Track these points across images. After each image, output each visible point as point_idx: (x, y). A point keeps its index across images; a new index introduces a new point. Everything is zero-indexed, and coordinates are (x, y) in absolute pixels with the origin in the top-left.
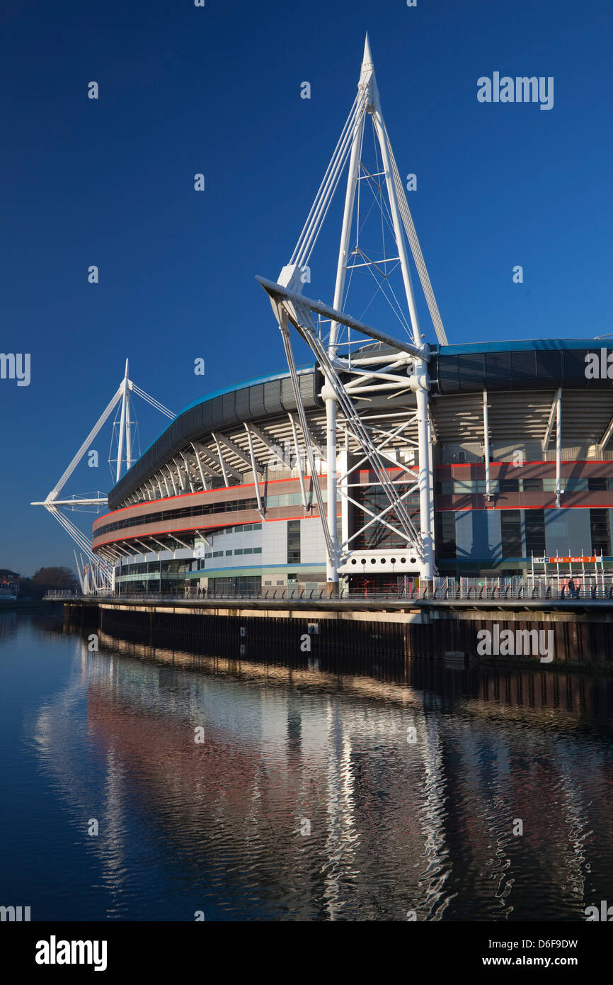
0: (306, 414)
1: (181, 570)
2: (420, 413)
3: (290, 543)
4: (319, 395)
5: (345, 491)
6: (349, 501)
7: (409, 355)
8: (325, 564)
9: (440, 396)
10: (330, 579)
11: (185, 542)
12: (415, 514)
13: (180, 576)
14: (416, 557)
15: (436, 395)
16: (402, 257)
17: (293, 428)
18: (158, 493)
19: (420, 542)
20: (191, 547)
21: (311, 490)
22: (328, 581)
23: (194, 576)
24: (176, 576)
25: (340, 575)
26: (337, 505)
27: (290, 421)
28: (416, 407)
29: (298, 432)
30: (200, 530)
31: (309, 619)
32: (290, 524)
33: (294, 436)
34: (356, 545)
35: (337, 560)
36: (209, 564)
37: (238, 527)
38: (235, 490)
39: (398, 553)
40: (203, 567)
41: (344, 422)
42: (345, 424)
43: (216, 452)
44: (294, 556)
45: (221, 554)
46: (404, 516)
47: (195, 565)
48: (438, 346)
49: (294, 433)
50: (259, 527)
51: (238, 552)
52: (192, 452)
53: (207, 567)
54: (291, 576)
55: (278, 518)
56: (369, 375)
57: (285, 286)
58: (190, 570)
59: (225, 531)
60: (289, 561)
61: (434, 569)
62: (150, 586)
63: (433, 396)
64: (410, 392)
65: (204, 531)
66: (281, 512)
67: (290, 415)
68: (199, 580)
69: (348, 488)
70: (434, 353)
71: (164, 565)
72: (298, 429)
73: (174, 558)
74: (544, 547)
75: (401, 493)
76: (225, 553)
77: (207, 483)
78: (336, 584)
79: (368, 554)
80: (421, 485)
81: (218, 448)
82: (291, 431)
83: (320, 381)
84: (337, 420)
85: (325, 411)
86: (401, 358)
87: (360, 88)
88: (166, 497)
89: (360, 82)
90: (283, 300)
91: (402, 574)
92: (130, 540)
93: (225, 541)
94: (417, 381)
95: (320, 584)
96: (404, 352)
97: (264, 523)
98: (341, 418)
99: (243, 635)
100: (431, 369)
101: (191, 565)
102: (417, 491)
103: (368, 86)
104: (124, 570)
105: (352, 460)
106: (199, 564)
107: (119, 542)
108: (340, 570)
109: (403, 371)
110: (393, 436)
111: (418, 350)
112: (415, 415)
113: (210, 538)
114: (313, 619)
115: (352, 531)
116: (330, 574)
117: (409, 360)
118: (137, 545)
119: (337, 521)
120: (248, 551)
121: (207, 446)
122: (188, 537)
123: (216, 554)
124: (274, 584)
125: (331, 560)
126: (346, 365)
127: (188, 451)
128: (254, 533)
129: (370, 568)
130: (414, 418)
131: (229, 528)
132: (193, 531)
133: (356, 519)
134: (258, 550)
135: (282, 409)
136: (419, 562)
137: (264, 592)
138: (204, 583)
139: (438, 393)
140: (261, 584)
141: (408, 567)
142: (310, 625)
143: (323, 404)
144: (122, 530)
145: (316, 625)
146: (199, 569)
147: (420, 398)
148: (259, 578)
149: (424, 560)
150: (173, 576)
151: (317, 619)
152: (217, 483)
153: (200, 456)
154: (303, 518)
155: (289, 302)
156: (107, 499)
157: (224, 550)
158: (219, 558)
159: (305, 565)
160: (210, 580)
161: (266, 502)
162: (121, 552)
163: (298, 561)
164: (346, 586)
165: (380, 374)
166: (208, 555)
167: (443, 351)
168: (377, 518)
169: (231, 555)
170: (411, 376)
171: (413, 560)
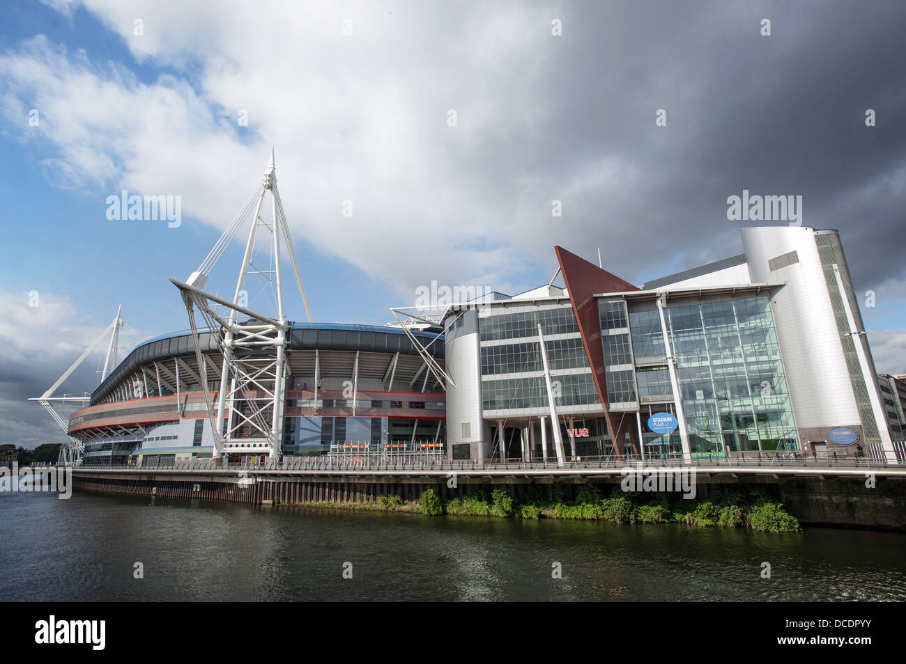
2: (279, 359)
3: (196, 433)
5: (231, 403)
6: (233, 410)
7: (275, 326)
9: (291, 350)
11: (131, 431)
12: (269, 419)
13: (126, 453)
14: (268, 443)
15: (289, 350)
18: (121, 396)
20: (135, 434)
22: (215, 457)
23: (135, 454)
25: (224, 454)
28: (276, 355)
30: (141, 423)
31: (195, 482)
32: (197, 421)
34: (235, 435)
35: (221, 444)
36: (145, 445)
37: (166, 422)
38: (166, 398)
39: (258, 441)
40: (141, 447)
43: (157, 374)
44: (197, 442)
45: (153, 439)
47: (137, 445)
48: (292, 323)
49: (205, 365)
50: (177, 421)
51: (163, 438)
52: (141, 372)
53: (143, 447)
54: (194, 454)
55: (190, 417)
56: (251, 335)
57: (191, 285)
58: (134, 449)
60: (195, 444)
61: (279, 451)
62: (104, 460)
63: (287, 350)
64: (273, 347)
65: (143, 424)
66: (192, 414)
68: (138, 456)
69: (234, 401)
70: (290, 326)
71: (116, 446)
73: (124, 441)
74: (345, 439)
75: (262, 405)
76: (155, 439)
77: (149, 393)
78: (219, 460)
79: (239, 441)
80: (275, 402)
83: (222, 336)
84: (231, 360)
86: (271, 327)
93: (156, 432)
94: (280, 340)
96: (271, 324)
97: (181, 420)
98: (233, 359)
100: (288, 334)
101: (135, 446)
102: (273, 404)
104: (89, 448)
106: (139, 445)
108: (222, 451)
109: (273, 334)
110: (262, 371)
111: (281, 324)
112: (276, 360)
114: (198, 482)
115: (234, 425)
116: (215, 453)
117: (275, 329)
118: (97, 432)
119: (225, 420)
120: (169, 438)
122: (133, 428)
123: (150, 439)
124: (183, 459)
125: (217, 444)
128: (174, 426)
130: (275, 362)
132: (135, 424)
133: (237, 419)
134: (176, 437)
136: (270, 447)
137: (176, 464)
138: (140, 458)
139: (290, 348)
140: (175, 459)
141: (263, 449)
142: (195, 485)
143: (223, 350)
145: (198, 486)
146: (139, 448)
147: (279, 350)
148: (174, 455)
149: (274, 446)
150: (122, 453)
152: (155, 393)
154: (205, 418)
156: (90, 398)
157: (155, 437)
158: (150, 442)
159: (204, 447)
160: (144, 456)
161: (185, 407)
162: (92, 435)
163: (200, 444)
164: (226, 460)
165: (258, 335)
166: (145, 440)
167: (295, 325)
168: (247, 420)
169: (159, 440)
170: (276, 338)
171: (266, 445)
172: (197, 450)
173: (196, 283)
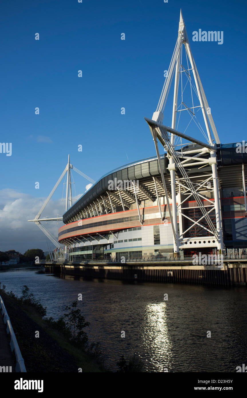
0: (164, 176)
1: (102, 249)
2: (214, 175)
3: (154, 235)
4: (167, 168)
5: (180, 211)
6: (182, 215)
7: (208, 149)
8: (173, 245)
9: (222, 167)
10: (175, 251)
11: (104, 236)
12: (213, 219)
13: (101, 252)
14: (216, 240)
15: (220, 167)
16: (202, 106)
17: (155, 183)
18: (89, 214)
19: (217, 233)
20: (107, 239)
21: (165, 211)
22: (175, 252)
23: (109, 252)
24: (99, 252)
25: (180, 249)
26: (177, 217)
27: (153, 181)
28: (211, 172)
29: (157, 185)
30: (111, 231)
31: (168, 270)
33: (156, 187)
34: (186, 236)
35: (179, 242)
36: (116, 246)
37: (130, 229)
38: (128, 212)
39: (207, 239)
40: (113, 247)
41: (178, 180)
42: (179, 181)
43: (119, 195)
44: (157, 241)
45: (122, 241)
46: (209, 221)
47: (108, 247)
48: (221, 145)
49: (155, 185)
50: (140, 228)
51: (130, 240)
52: (107, 195)
53: (115, 247)
54: (156, 251)
55: (149, 224)
56: (189, 159)
57: (156, 121)
58: (106, 249)
59: (123, 231)
60: (155, 244)
61: (223, 245)
62: (87, 257)
63: (219, 167)
64: (208, 166)
65: (113, 231)
66: (150, 222)
67: (153, 178)
68: (111, 253)
69: (182, 210)
70: (219, 148)
71: (94, 247)
72: (157, 184)
73: (99, 244)
75: (207, 211)
76: (124, 241)
77: (114, 209)
78: (178, 254)
79: (193, 240)
80: (216, 208)
81: (119, 193)
82: (154, 184)
83: (167, 162)
84: (176, 179)
85: (170, 175)
86: (204, 150)
87: (179, 33)
88: (93, 216)
89: (179, 30)
90: (155, 127)
93: (123, 236)
94: (212, 161)
95: (170, 253)
96: (205, 148)
97: (142, 227)
98: (177, 178)
99: (136, 278)
100: (218, 155)
101: (106, 247)
102: (214, 210)
103: (183, 32)
104: (75, 250)
105: (183, 197)
106: (110, 246)
107: (72, 237)
108: (180, 247)
109: (207, 156)
110: (201, 186)
111: (212, 147)
112: (211, 176)
113: (116, 234)
114: (170, 270)
115: (184, 230)
116: (175, 249)
117: (208, 151)
118: (76, 239)
119: (178, 225)
120: (135, 240)
121: (114, 193)
122: (106, 234)
123: (119, 242)
124: (148, 254)
125: (176, 243)
126: (181, 155)
127: (104, 195)
128: (137, 231)
129: (193, 246)
130: (211, 177)
131: (125, 229)
132: (109, 231)
133: (186, 223)
134: (140, 239)
135: (149, 175)
136: (217, 242)
137: (143, 258)
138: (113, 255)
139: (221, 166)
140: (142, 254)
141: (211, 245)
142: (168, 273)
143: (169, 173)
144: (74, 232)
145: (172, 273)
146: (110, 248)
147: (214, 168)
148: (141, 252)
149: (219, 242)
150: (98, 252)
151: (172, 270)
152: (119, 209)
153: (111, 197)
154: (160, 224)
155: (158, 128)
156: (62, 218)
157: (123, 239)
158: (121, 243)
159: (163, 245)
160: (117, 253)
161: (143, 217)
162: (72, 241)
163: (159, 243)
164: (182, 253)
165: (195, 158)
166: (115, 242)
167: (223, 147)
168: (196, 223)
169: (127, 241)
170: (209, 158)
171: (214, 242)
172: (158, 247)
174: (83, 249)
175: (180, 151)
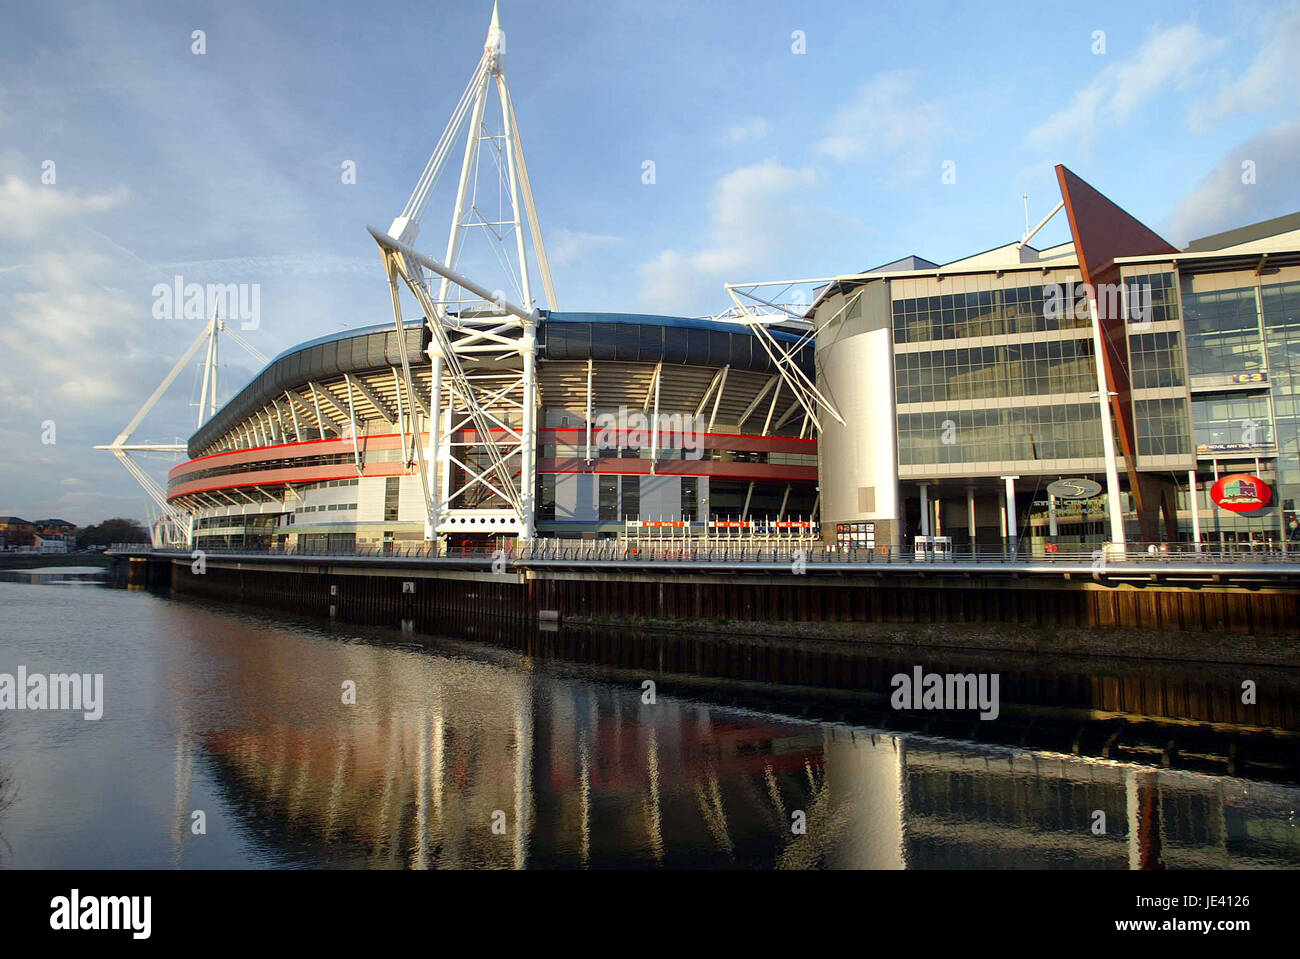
0: (411, 370)
1: (269, 524)
2: (527, 376)
3: (387, 499)
4: (426, 351)
5: (447, 449)
6: (450, 460)
7: (519, 318)
8: (423, 523)
9: (547, 360)
10: (428, 538)
11: (274, 495)
12: (516, 475)
13: (266, 531)
14: (517, 517)
15: (543, 360)
16: (517, 220)
17: (396, 382)
18: (246, 442)
19: (520, 503)
20: (280, 500)
21: (413, 447)
22: (426, 539)
23: (283, 531)
24: (262, 531)
25: (439, 534)
26: (439, 463)
27: (393, 375)
28: (523, 370)
29: (402, 387)
30: (291, 483)
31: (405, 578)
32: (388, 480)
33: (398, 390)
34: (456, 504)
35: (436, 518)
36: (299, 518)
37: (332, 481)
38: (332, 443)
39: (498, 514)
40: (293, 522)
41: (450, 380)
42: (451, 383)
43: (313, 402)
44: (392, 514)
45: (314, 509)
46: (505, 477)
47: (284, 519)
48: (547, 312)
49: (397, 387)
50: (355, 482)
51: (332, 508)
52: (285, 400)
53: (297, 522)
54: (387, 534)
55: (376, 474)
56: (477, 335)
57: (397, 238)
58: (279, 524)
59: (318, 484)
60: (387, 519)
61: (533, 530)
62: (233, 541)
63: (540, 361)
64: (517, 355)
65: (295, 484)
66: (379, 468)
67: (394, 369)
68: (288, 536)
69: (451, 447)
70: (543, 318)
71: (251, 518)
72: (402, 384)
73: (261, 512)
74: (638, 511)
75: (504, 453)
76: (317, 508)
77: (302, 434)
78: (434, 543)
79: (467, 514)
80: (524, 448)
81: (315, 399)
82: (395, 385)
83: (427, 337)
84: (443, 378)
85: (431, 367)
86: (512, 321)
87: (485, 50)
88: (255, 448)
89: (486, 46)
90: (393, 253)
91: (500, 535)
92: (211, 491)
93: (316, 495)
94: (526, 346)
95: (416, 542)
96: (514, 315)
97: (361, 478)
98: (447, 376)
99: (333, 593)
100: (540, 332)
101: (279, 520)
102: (520, 453)
103: (495, 49)
104: (204, 523)
105: (456, 419)
106: (288, 518)
107: (198, 493)
108: (438, 529)
109: (516, 333)
110: (499, 396)
111: (528, 315)
112: (521, 378)
113: (302, 493)
114: (409, 578)
115: (452, 490)
116: (428, 532)
117: (519, 324)
118: (218, 497)
119: (437, 479)
120: (343, 507)
121: (303, 395)
122: (277, 490)
123: (308, 509)
124: (369, 541)
125: (429, 518)
126: (455, 323)
127: (281, 399)
128: (349, 487)
129: (468, 528)
130: (520, 381)
131: (323, 481)
132: (283, 483)
133: (458, 478)
134: (354, 507)
135: (385, 363)
136: (518, 522)
137: (358, 550)
138: (293, 540)
139: (545, 358)
140: (355, 541)
141: (507, 528)
142: (405, 584)
143: (429, 361)
144: (203, 480)
145: (412, 585)
146: (288, 524)
147: (528, 362)
148: (354, 535)
149: (524, 521)
150: (259, 530)
151: (413, 578)
152: (313, 435)
153: (296, 405)
154: (402, 475)
155: (401, 254)
156: (186, 446)
157: (317, 505)
158: (311, 513)
159: (403, 523)
160: (300, 536)
162: (201, 504)
163: (395, 518)
164: (443, 544)
165: (489, 335)
166: (299, 510)
167: (552, 317)
168: (479, 478)
169: (324, 510)
170: (520, 339)
171: (513, 521)
172: (391, 527)
173: (405, 235)
174: (223, 521)
175: (456, 315)
